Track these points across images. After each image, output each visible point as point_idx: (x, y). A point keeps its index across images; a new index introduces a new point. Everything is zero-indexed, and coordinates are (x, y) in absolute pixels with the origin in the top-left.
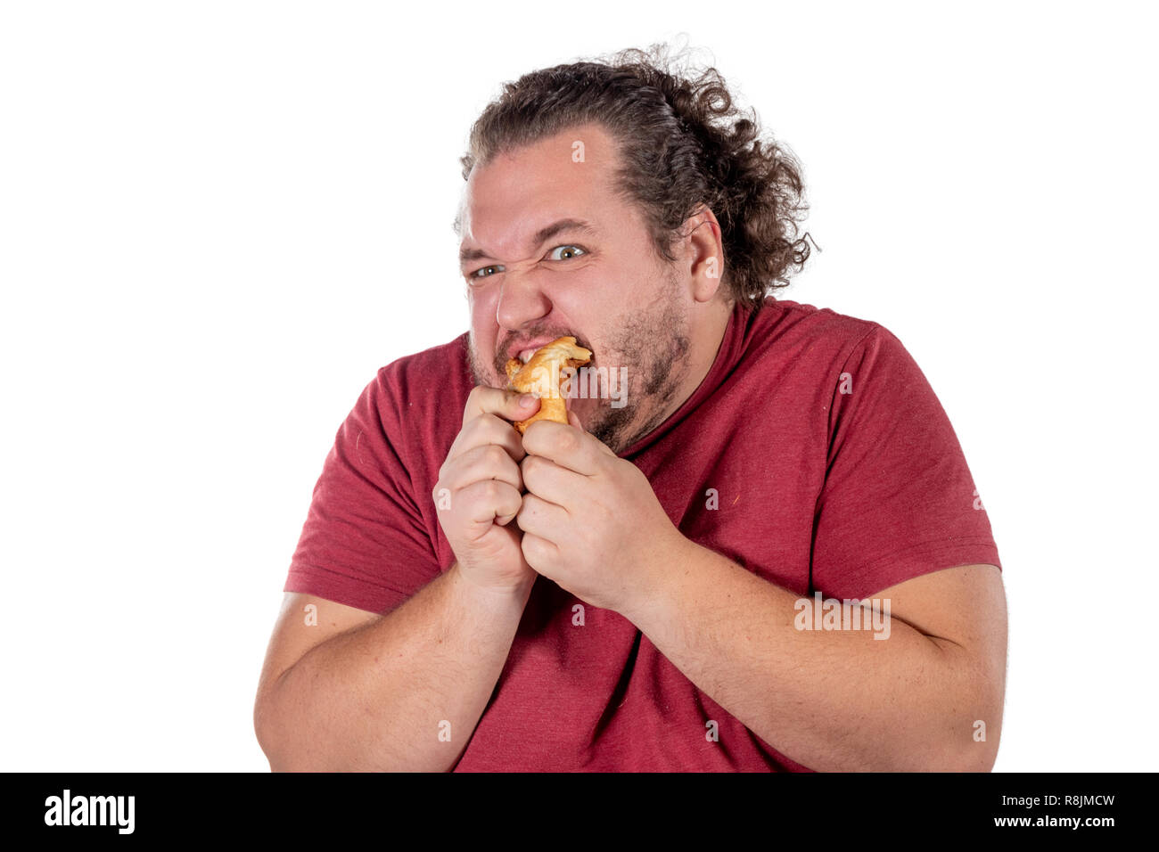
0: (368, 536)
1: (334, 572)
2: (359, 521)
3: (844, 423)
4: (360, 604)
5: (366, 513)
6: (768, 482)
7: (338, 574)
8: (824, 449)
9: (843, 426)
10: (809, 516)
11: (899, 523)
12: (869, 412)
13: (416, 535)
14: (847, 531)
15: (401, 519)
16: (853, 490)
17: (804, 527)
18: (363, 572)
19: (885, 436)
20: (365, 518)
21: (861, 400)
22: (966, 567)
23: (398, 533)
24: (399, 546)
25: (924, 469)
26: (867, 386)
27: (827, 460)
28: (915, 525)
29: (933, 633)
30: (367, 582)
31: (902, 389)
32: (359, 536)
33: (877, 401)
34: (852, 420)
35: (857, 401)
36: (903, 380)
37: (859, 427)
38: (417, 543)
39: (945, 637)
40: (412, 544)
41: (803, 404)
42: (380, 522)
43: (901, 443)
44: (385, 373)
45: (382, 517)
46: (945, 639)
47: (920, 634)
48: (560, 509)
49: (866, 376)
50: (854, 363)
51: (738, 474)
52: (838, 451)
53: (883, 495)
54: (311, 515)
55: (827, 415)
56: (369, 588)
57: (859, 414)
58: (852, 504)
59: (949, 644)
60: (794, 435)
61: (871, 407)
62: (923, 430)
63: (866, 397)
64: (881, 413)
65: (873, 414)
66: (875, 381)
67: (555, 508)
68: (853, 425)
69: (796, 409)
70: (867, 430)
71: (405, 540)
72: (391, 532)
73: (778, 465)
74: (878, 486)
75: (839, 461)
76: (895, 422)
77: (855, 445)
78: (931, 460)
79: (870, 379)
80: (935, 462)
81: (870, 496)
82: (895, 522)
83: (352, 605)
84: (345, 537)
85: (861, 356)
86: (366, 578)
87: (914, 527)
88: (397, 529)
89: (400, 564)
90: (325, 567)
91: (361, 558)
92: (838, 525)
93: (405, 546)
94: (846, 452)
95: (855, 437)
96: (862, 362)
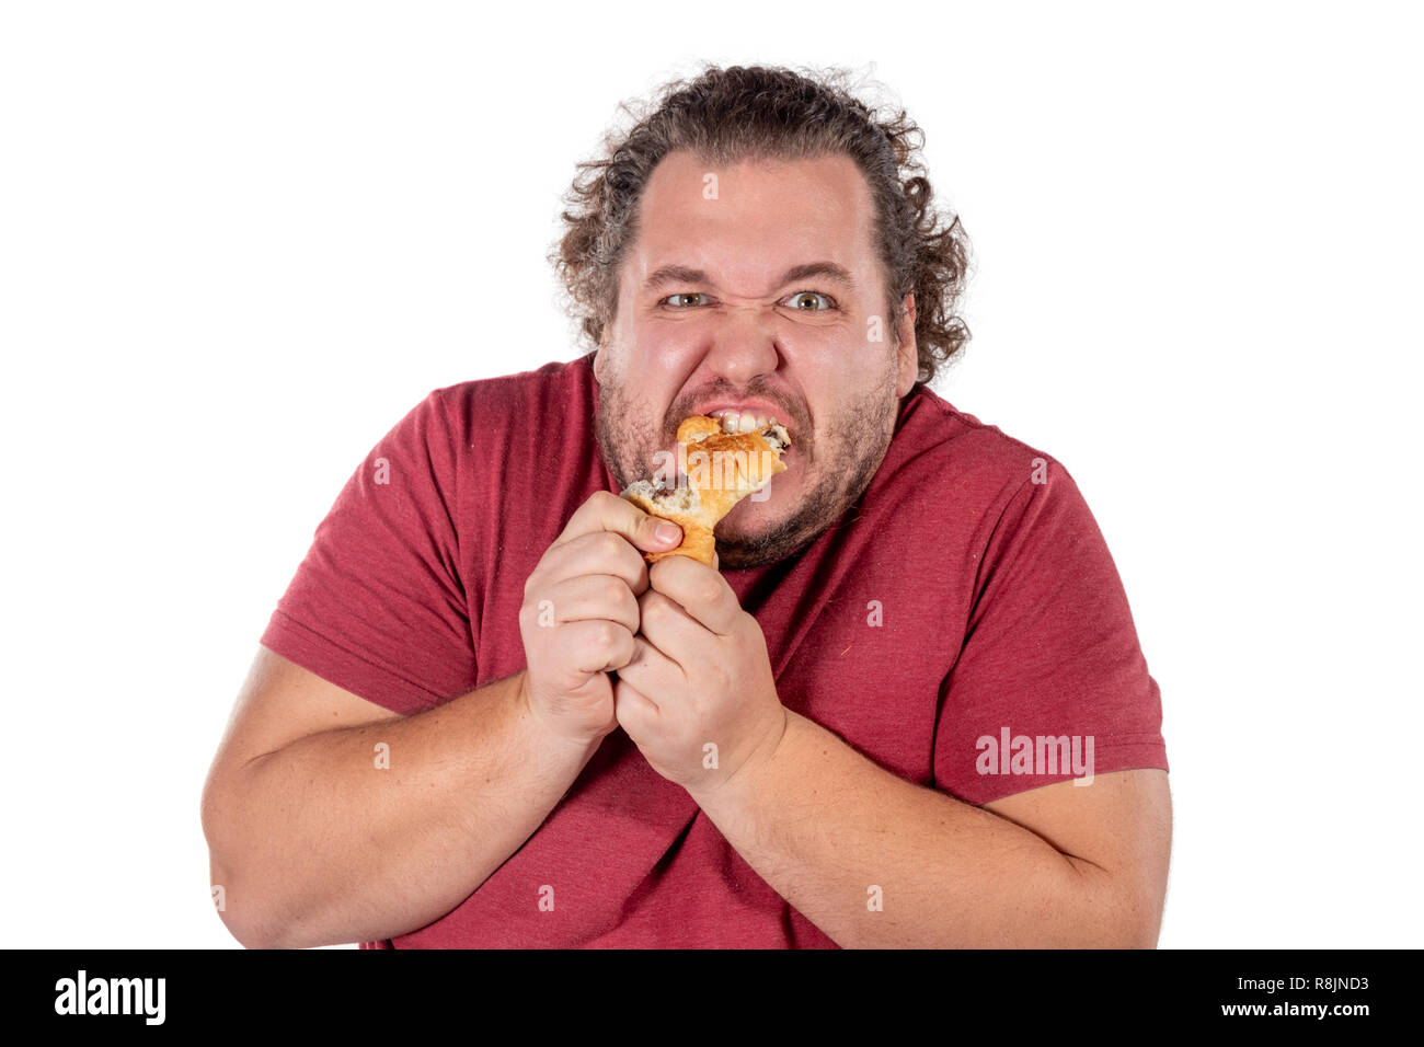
0: (391, 610)
1: (342, 648)
2: (382, 588)
3: (996, 577)
4: (370, 695)
5: (391, 579)
6: (889, 636)
7: (348, 651)
8: (966, 606)
9: (995, 581)
10: (934, 687)
11: (1049, 711)
12: (1029, 569)
13: (452, 618)
14: (984, 714)
15: (436, 595)
16: (998, 663)
17: (926, 699)
18: (381, 657)
19: (1045, 600)
20: (390, 586)
21: (1020, 552)
22: (1128, 772)
23: (429, 613)
24: (429, 630)
25: (1089, 646)
26: (1030, 535)
27: (969, 622)
28: (1069, 715)
29: (1074, 853)
30: (384, 669)
31: (1073, 544)
32: (380, 608)
33: (1041, 556)
34: (1006, 575)
35: (1016, 553)
36: (1074, 533)
37: (1015, 584)
38: (452, 629)
39: (1089, 859)
40: (446, 630)
41: (949, 544)
42: (407, 596)
43: (1064, 611)
44: (443, 397)
45: (411, 588)
46: (1089, 862)
47: (1057, 853)
48: (676, 666)
49: (1032, 523)
50: (1019, 504)
51: (854, 618)
52: (985, 612)
53: (1034, 675)
54: (312, 556)
55: (977, 565)
56: (386, 677)
57: (1016, 569)
58: (995, 680)
59: (1093, 868)
60: (931, 581)
61: (1032, 562)
62: (1092, 597)
63: (1028, 548)
64: (1044, 570)
65: (1033, 571)
66: (1042, 529)
67: (671, 664)
68: (1007, 581)
69: (939, 549)
70: (1024, 590)
71: (437, 623)
72: (420, 611)
73: (906, 617)
74: (1028, 662)
75: (983, 625)
76: (1060, 584)
77: (1007, 607)
78: (1100, 635)
79: (1035, 528)
80: (1103, 638)
81: (1018, 674)
82: (1046, 709)
83: (361, 695)
84: (360, 604)
85: (1030, 495)
86: (383, 664)
87: (1066, 718)
88: (429, 609)
89: (428, 654)
90: (331, 638)
91: (380, 637)
92: (974, 705)
93: (437, 631)
94: (995, 615)
95: (1008, 597)
96: (1030, 503)
